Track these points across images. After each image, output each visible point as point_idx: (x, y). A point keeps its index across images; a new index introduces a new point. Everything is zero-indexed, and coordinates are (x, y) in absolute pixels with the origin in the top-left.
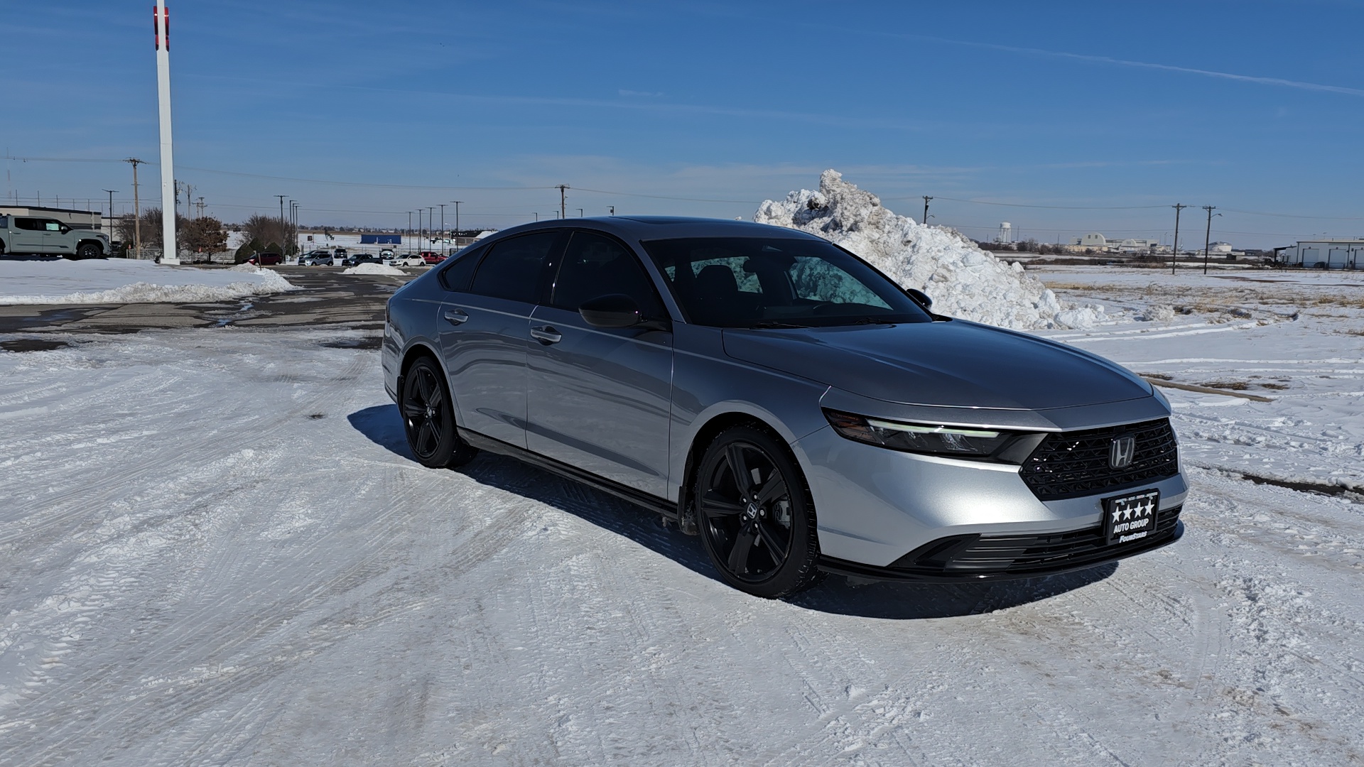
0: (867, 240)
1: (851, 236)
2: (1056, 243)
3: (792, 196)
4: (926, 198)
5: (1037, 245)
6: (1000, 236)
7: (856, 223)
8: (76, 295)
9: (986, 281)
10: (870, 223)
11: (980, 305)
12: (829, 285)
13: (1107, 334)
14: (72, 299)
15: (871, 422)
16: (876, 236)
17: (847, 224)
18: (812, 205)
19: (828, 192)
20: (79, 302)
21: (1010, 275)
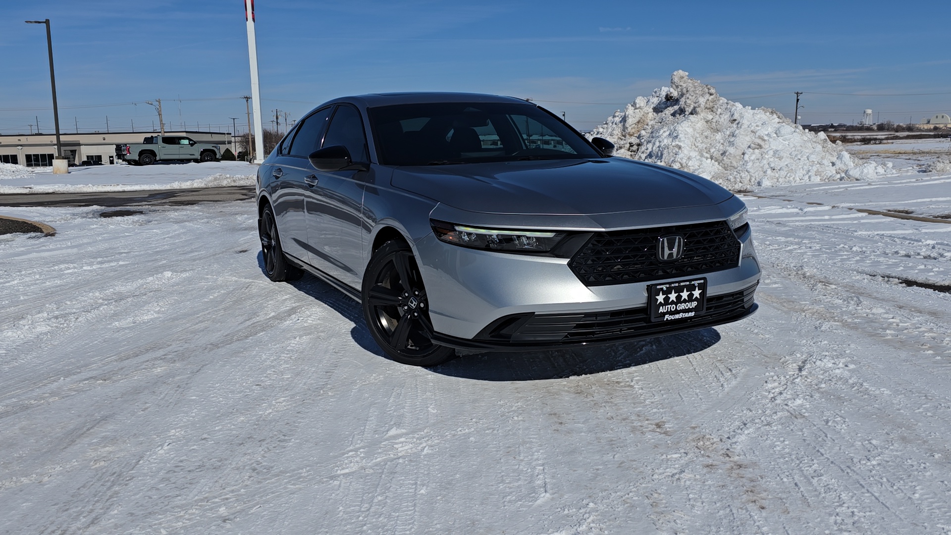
0: (703, 120)
1: (690, 118)
2: (909, 123)
3: (656, 92)
4: (797, 93)
5: (893, 125)
6: (863, 120)
7: (695, 108)
8: (177, 183)
9: (794, 147)
10: (706, 108)
11: (787, 165)
12: (671, 154)
13: (887, 183)
14: (174, 186)
15: (457, 228)
16: (710, 117)
17: (689, 110)
18: (668, 98)
19: (677, 87)
20: (178, 188)
21: (815, 142)
